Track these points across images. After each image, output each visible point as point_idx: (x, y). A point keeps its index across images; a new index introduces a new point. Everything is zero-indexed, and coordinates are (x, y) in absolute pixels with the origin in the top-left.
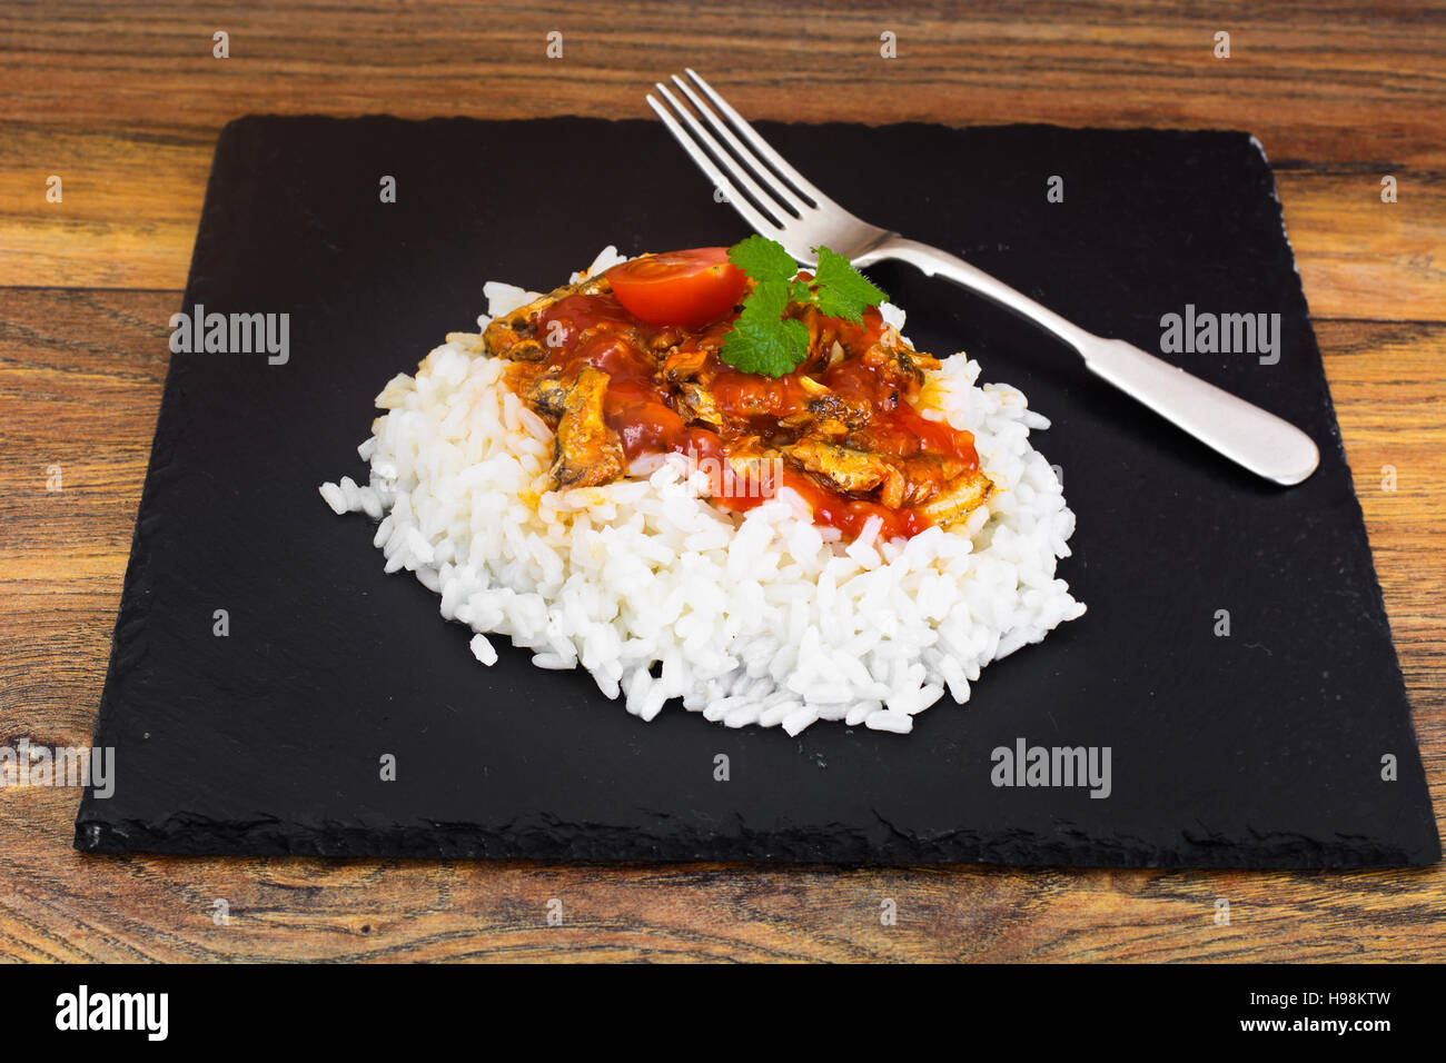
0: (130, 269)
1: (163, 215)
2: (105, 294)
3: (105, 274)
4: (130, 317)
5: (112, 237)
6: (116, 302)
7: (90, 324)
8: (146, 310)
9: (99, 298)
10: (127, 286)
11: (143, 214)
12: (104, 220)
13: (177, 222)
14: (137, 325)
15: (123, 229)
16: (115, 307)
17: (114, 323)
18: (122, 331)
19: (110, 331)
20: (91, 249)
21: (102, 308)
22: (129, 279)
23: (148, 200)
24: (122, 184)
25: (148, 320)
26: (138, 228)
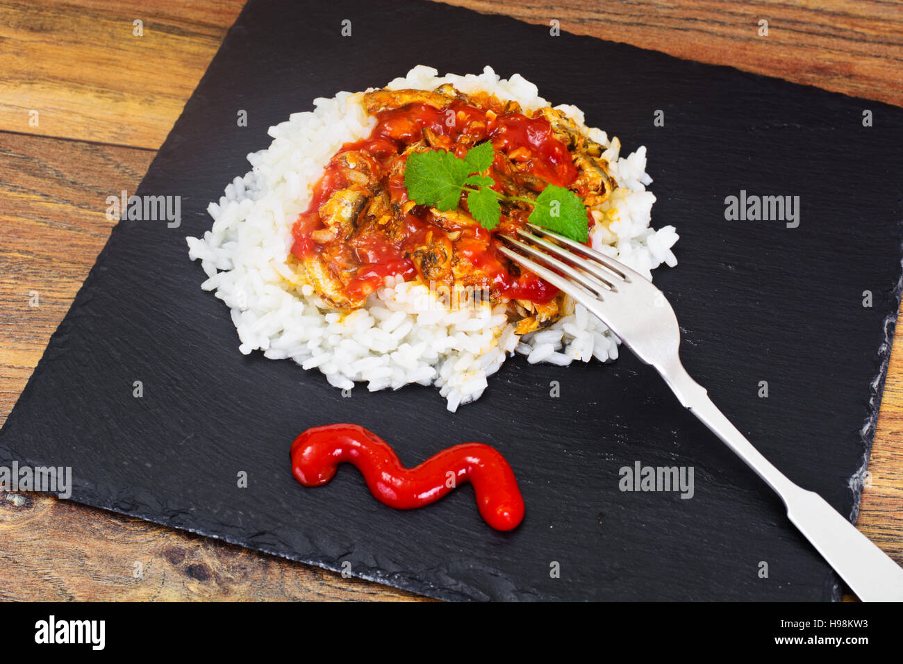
0: (133, 130)
1: (160, 89)
2: (114, 148)
3: (116, 133)
4: (127, 169)
5: (126, 104)
6: (119, 156)
7: (101, 172)
8: (138, 164)
9: (109, 152)
10: (129, 144)
11: (148, 87)
12: (123, 90)
13: (169, 96)
14: (131, 175)
15: (133, 98)
16: (118, 160)
17: (117, 172)
18: (121, 180)
19: (113, 179)
20: (110, 112)
21: (109, 160)
22: (131, 138)
23: (152, 76)
24: (138, 63)
25: (138, 172)
26: (143, 98)
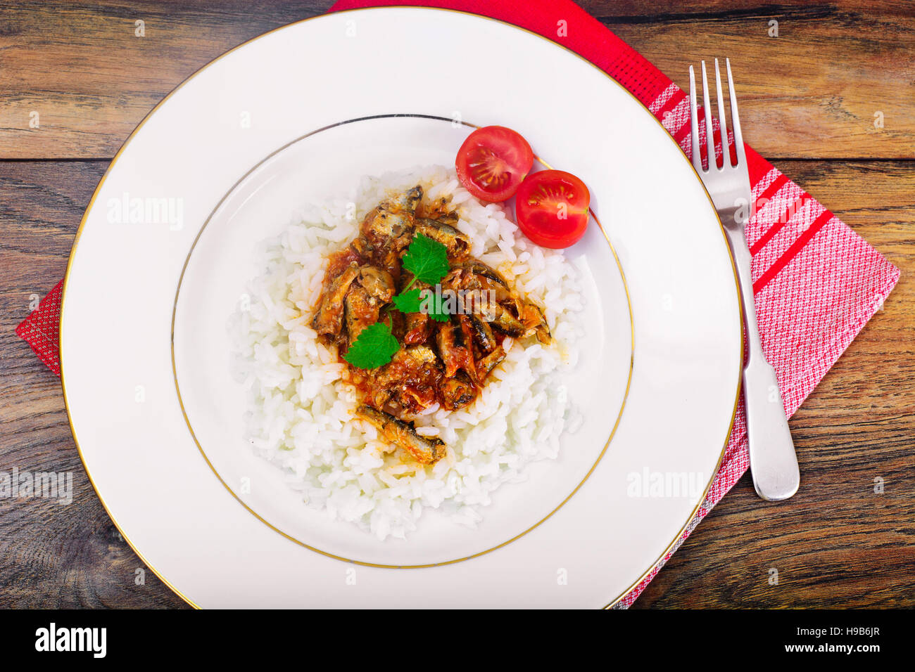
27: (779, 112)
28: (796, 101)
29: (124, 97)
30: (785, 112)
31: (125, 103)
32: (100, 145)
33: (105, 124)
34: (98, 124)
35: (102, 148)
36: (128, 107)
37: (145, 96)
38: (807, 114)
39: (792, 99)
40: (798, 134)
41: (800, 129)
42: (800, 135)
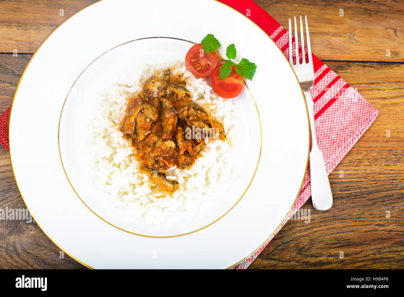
27: (327, 40)
28: (334, 35)
29: (38, 26)
30: (330, 40)
31: (39, 28)
32: (27, 47)
33: (30, 38)
34: (27, 38)
35: (28, 48)
36: (40, 30)
37: (47, 26)
38: (339, 41)
39: (333, 34)
40: (335, 50)
41: (336, 48)
42: (336, 50)
